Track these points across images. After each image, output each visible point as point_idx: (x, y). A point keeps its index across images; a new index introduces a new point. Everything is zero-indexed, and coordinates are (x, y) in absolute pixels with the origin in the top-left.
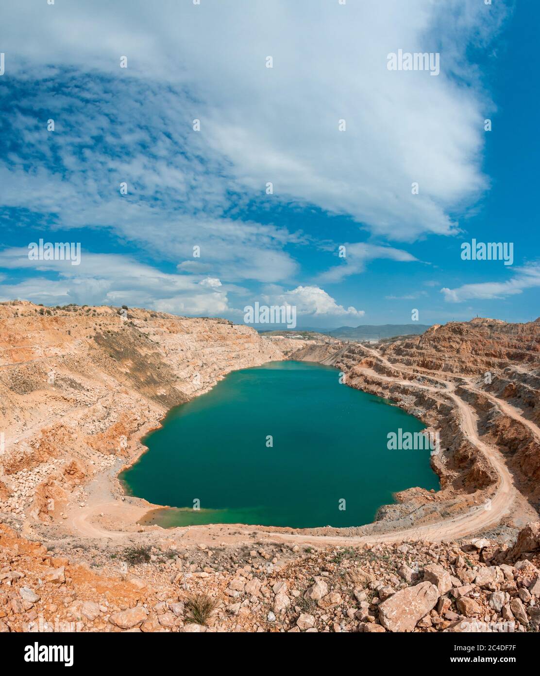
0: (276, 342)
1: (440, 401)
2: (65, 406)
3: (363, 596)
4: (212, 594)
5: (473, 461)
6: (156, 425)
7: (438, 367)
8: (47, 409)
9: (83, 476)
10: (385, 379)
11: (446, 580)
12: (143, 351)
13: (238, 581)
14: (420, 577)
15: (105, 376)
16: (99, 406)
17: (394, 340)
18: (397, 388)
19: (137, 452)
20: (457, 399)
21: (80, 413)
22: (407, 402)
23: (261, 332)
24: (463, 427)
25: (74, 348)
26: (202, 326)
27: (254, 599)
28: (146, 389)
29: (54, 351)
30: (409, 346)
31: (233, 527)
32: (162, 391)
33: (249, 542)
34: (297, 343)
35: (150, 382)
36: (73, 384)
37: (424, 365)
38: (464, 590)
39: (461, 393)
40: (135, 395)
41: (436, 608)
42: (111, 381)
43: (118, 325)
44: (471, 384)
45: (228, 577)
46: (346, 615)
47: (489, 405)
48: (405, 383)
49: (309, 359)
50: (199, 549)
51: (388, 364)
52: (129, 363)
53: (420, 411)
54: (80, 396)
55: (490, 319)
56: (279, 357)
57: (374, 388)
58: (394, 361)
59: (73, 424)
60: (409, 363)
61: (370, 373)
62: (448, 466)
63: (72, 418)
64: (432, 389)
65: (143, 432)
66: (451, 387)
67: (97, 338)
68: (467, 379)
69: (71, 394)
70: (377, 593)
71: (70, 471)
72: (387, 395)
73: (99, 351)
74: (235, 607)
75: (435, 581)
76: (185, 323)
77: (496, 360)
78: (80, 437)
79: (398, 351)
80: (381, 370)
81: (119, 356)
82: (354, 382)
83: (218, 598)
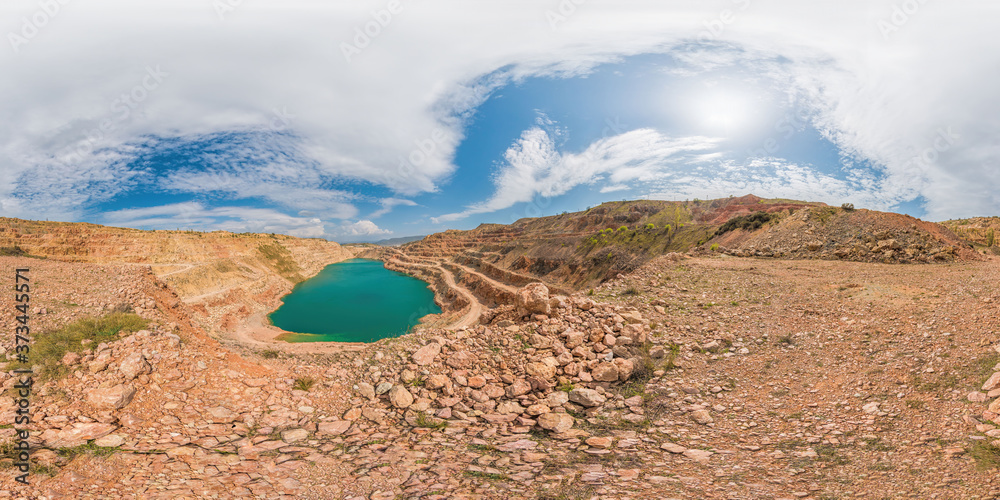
0: (349, 249)
1: (434, 271)
2: (243, 280)
3: (402, 355)
4: (314, 377)
5: (456, 296)
6: (289, 292)
7: (431, 255)
8: (234, 280)
9: (248, 313)
10: (405, 264)
11: (442, 341)
12: (283, 255)
13: (332, 370)
14: (429, 342)
15: (264, 267)
16: (260, 281)
17: (408, 244)
18: (412, 267)
19: (278, 304)
20: (443, 269)
21: (251, 284)
22: (418, 274)
23: (342, 245)
24: (447, 282)
25: (248, 253)
26: (312, 242)
27: (343, 379)
28: (285, 274)
29: (239, 254)
30: (416, 246)
31: (329, 344)
32: (292, 275)
33: (339, 351)
34: (360, 249)
35: (286, 270)
36: (248, 270)
37: (424, 255)
38: (452, 342)
39: (444, 266)
40: (279, 276)
41: (441, 352)
42: (266, 269)
43: (270, 242)
44: (448, 261)
45: (326, 368)
46: (396, 364)
47: (459, 269)
48: (416, 265)
49: (366, 257)
50: (308, 354)
51: (406, 256)
52: (276, 261)
53: (425, 277)
54: (251, 276)
55: (454, 230)
56: (352, 257)
57: (400, 269)
58: (409, 255)
59: (246, 288)
60: (417, 255)
61: (398, 261)
62: (443, 301)
63: (246, 286)
64: (430, 266)
65: (282, 295)
66: (439, 264)
67: (260, 249)
68: (446, 259)
69: (247, 274)
70: (409, 353)
71: (242, 310)
72: (407, 271)
73: (261, 254)
74: (331, 383)
75: (436, 341)
76: (303, 241)
77: (459, 248)
78: (249, 295)
79: (411, 250)
80: (403, 259)
81: (271, 257)
82: (390, 267)
83: (318, 379)
